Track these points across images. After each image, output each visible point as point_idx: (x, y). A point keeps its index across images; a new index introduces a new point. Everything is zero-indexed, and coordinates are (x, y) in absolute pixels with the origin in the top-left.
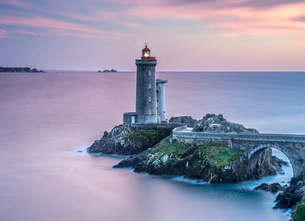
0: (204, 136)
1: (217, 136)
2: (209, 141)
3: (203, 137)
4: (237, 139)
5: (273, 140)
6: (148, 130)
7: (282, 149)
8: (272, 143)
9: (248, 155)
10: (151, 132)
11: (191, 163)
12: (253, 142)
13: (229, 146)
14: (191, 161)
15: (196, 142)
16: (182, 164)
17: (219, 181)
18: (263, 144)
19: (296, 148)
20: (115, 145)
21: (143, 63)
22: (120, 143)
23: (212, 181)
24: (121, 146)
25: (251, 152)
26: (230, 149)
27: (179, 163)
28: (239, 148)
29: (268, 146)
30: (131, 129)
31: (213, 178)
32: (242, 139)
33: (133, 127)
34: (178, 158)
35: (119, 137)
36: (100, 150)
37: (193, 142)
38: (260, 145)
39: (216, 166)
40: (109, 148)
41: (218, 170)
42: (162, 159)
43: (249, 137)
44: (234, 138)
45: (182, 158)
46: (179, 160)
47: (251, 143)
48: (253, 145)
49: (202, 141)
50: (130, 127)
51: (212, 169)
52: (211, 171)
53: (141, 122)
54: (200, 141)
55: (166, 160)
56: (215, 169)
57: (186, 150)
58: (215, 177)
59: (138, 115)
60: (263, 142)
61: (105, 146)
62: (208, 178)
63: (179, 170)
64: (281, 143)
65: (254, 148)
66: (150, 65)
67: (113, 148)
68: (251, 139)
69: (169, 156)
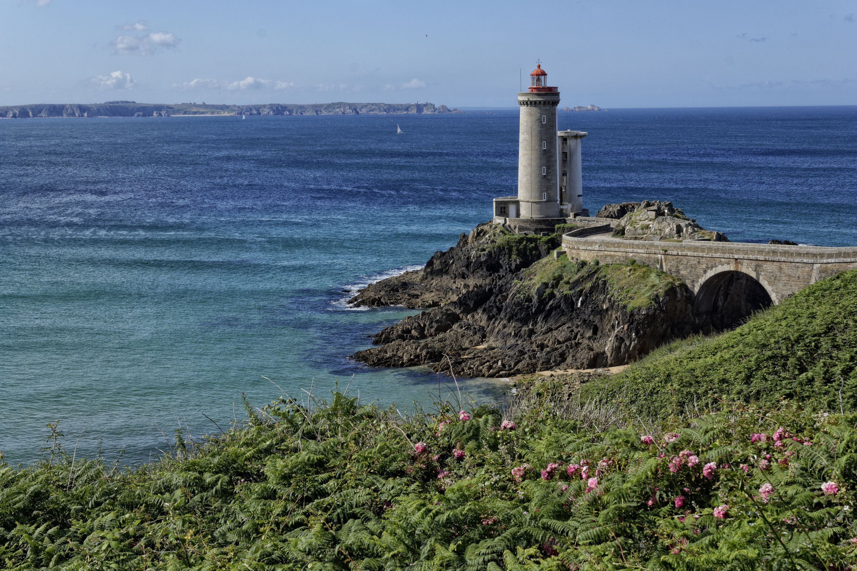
0: (615, 247)
1: (638, 246)
2: (623, 257)
3: (612, 249)
4: (675, 253)
5: (741, 256)
6: (536, 231)
7: (758, 275)
8: (740, 263)
9: (694, 286)
10: (544, 235)
11: (586, 299)
12: (703, 260)
13: (658, 266)
14: (586, 297)
15: (599, 259)
16: (570, 302)
17: (629, 336)
18: (722, 265)
19: (784, 273)
20: (470, 260)
21: (531, 99)
22: (480, 256)
23: (617, 336)
24: (481, 263)
25: (700, 280)
26: (661, 274)
27: (565, 300)
28: (678, 271)
29: (731, 267)
30: (506, 230)
31: (618, 331)
32: (684, 253)
33: (510, 226)
34: (564, 290)
35: (480, 244)
36: (444, 271)
37: (594, 257)
38: (716, 266)
39: (625, 307)
40: (460, 267)
41: (628, 316)
42: (532, 290)
43: (696, 249)
44: (669, 252)
45: (570, 290)
46: (565, 293)
47: (699, 262)
48: (704, 266)
49: (610, 255)
50: (503, 225)
51: (619, 314)
52: (616, 318)
53: (527, 215)
54: (606, 256)
55: (540, 293)
56: (624, 314)
57: (579, 274)
58: (623, 328)
59: (521, 203)
60: (723, 260)
61: (453, 263)
62: (609, 331)
63: (563, 313)
64: (757, 262)
65: (705, 272)
66: (545, 102)
67: (467, 266)
68: (701, 254)
69: (546, 285)
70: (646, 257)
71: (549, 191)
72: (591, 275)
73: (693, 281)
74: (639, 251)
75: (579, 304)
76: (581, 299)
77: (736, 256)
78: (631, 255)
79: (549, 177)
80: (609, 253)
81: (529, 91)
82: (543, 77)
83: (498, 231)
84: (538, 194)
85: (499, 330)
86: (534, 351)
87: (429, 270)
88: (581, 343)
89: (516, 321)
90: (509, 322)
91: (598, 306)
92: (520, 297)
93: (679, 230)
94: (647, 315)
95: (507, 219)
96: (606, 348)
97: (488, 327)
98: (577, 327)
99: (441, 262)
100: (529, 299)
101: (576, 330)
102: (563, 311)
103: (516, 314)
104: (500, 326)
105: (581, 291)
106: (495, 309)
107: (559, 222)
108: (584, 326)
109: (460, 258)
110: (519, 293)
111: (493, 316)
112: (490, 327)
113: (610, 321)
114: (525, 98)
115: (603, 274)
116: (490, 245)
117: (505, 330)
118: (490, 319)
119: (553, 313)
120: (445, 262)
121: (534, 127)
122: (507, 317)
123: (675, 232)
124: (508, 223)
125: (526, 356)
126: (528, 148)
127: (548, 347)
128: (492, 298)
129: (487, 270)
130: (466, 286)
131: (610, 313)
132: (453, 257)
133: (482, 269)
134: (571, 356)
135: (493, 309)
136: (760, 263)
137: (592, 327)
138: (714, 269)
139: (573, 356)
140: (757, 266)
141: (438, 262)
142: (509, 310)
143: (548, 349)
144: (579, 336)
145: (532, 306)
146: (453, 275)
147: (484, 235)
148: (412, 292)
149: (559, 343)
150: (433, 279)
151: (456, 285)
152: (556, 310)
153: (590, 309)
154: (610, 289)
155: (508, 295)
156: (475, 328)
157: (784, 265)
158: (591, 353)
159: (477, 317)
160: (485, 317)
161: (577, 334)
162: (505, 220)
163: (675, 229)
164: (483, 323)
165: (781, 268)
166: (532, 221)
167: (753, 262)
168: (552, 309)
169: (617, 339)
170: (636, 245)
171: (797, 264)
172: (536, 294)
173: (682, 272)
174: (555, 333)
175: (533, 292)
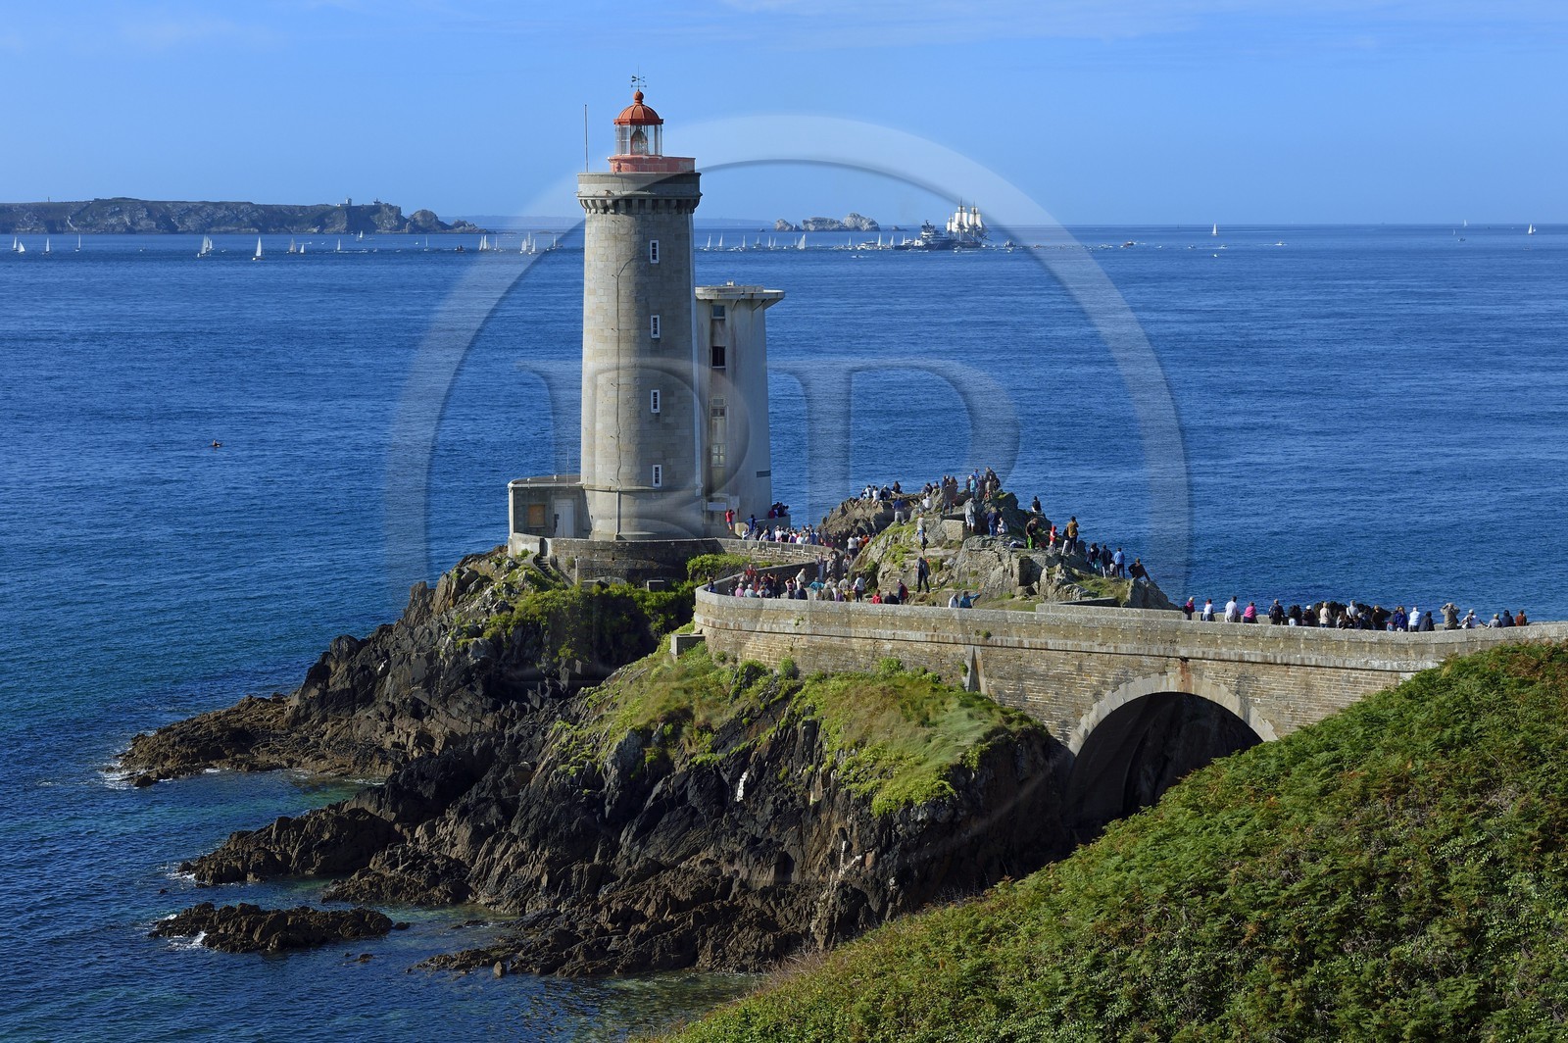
0: (842, 623)
1: (906, 622)
2: (866, 653)
3: (835, 629)
4: (1012, 640)
5: (1198, 651)
6: (634, 576)
7: (1245, 705)
8: (1194, 669)
9: (1066, 737)
10: (653, 587)
11: (760, 777)
12: (1091, 663)
13: (966, 680)
14: (761, 770)
15: (798, 658)
16: (713, 784)
17: (879, 885)
18: (1146, 675)
19: (1318, 700)
20: (437, 663)
21: (617, 193)
22: (466, 651)
23: (843, 885)
24: (468, 671)
25: (1083, 720)
26: (972, 699)
27: (698, 781)
28: (1022, 694)
29: (1171, 684)
30: (543, 575)
31: (849, 872)
32: (1038, 642)
33: (555, 563)
34: (696, 750)
35: (467, 615)
36: (360, 694)
37: (783, 653)
38: (1128, 681)
39: (867, 799)
40: (408, 685)
41: (876, 826)
42: (603, 752)
43: (1070, 629)
44: (996, 639)
45: (714, 750)
46: (699, 759)
47: (1080, 668)
48: (1094, 680)
49: (831, 649)
50: (538, 560)
51: (849, 820)
52: (842, 830)
53: (608, 531)
54: (818, 650)
55: (627, 758)
56: (864, 821)
57: (742, 704)
58: (862, 863)
59: (588, 494)
60: (1146, 661)
61: (385, 672)
62: (823, 871)
63: (692, 819)
64: (1240, 668)
65: (1097, 696)
66: (655, 202)
67: (428, 683)
68: (1085, 645)
69: (643, 735)
70: (932, 654)
71: (671, 462)
72: (772, 707)
73: (1065, 724)
74: (912, 635)
75: (740, 793)
76: (745, 776)
77: (1183, 653)
78: (888, 646)
79: (668, 420)
80: (827, 642)
81: (611, 168)
82: (651, 128)
83: (520, 575)
84: (636, 470)
85: (506, 868)
86: (602, 931)
87: (314, 692)
88: (738, 909)
89: (555, 843)
90: (534, 847)
91: (792, 799)
92: (566, 772)
93: (1029, 575)
94: (932, 821)
95: (548, 541)
96: (814, 923)
97: (473, 862)
98: (731, 862)
99: (350, 669)
100: (592, 778)
101: (726, 870)
102: (695, 812)
103: (556, 822)
104: (509, 859)
105: (747, 752)
106: (494, 810)
107: (696, 549)
108: (751, 860)
109: (406, 657)
110: (566, 761)
111: (490, 830)
112: (479, 862)
113: (825, 843)
114: (599, 190)
115: (808, 703)
116: (494, 617)
117: (523, 871)
118: (477, 838)
119: (665, 819)
120: (363, 668)
121: (625, 273)
122: (530, 832)
123: (1016, 579)
124: (550, 553)
125: (576, 948)
126: (608, 333)
127: (643, 919)
128: (489, 776)
129: (487, 692)
130: (424, 739)
131: (824, 817)
132: (386, 654)
133: (472, 689)
134: (709, 944)
135: (488, 808)
136: (1251, 669)
137: (774, 860)
138: (1122, 687)
139: (715, 948)
140: (1242, 678)
141: (343, 667)
142: (535, 811)
143: (643, 927)
144: (735, 888)
145: (604, 797)
146: (384, 709)
147: (480, 587)
148: (263, 758)
149: (678, 906)
150: (324, 720)
151: (394, 738)
152: (672, 808)
153: (770, 807)
154: (826, 747)
155: (534, 766)
156: (434, 867)
157: (1317, 679)
158: (769, 937)
159: (441, 831)
160: (464, 833)
161: (731, 880)
162: (543, 545)
163: (1016, 571)
164: (459, 851)
165: (1309, 686)
166: (621, 548)
167: (1230, 666)
168: (663, 805)
169: (845, 894)
170: (902, 618)
171: (1354, 674)
172: (614, 762)
173: (1034, 697)
174: (666, 878)
175: (606, 756)
